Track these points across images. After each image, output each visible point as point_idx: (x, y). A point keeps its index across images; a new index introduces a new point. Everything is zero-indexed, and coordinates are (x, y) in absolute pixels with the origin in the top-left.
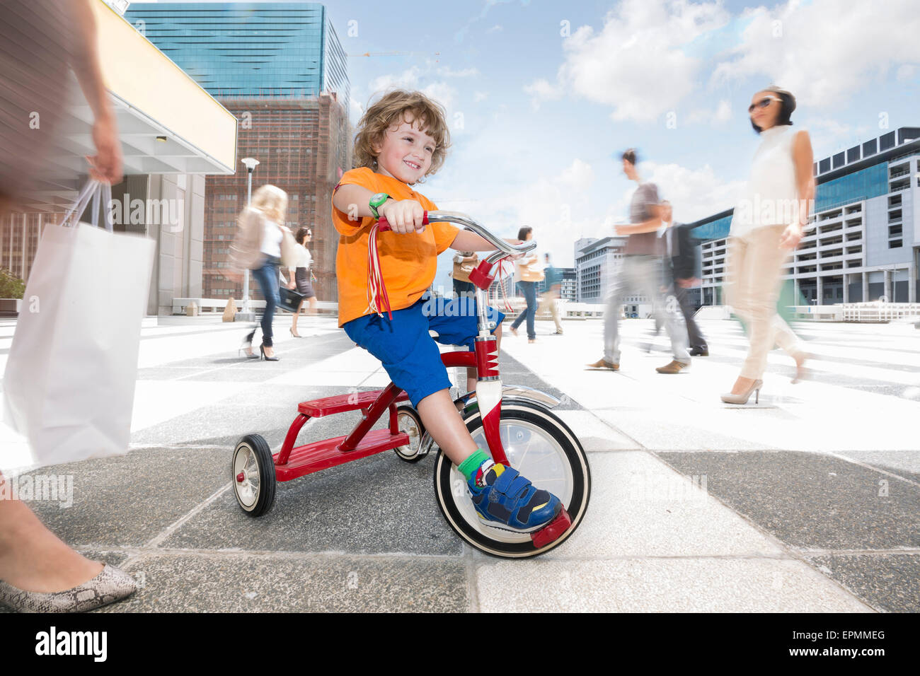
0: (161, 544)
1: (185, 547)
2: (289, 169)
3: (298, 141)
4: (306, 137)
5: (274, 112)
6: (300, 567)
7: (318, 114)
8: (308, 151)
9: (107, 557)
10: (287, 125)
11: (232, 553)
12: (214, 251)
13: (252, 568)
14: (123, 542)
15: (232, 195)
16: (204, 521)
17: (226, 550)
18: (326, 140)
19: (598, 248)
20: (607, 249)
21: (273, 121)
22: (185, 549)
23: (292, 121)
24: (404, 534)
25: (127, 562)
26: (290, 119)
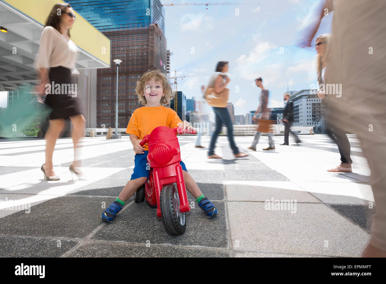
0: (91, 238)
1: (101, 239)
2: (135, 63)
3: (139, 49)
4: (143, 47)
5: (128, 36)
6: (151, 250)
7: (149, 35)
8: (144, 54)
9: (70, 242)
10: (134, 42)
11: (121, 243)
12: (101, 105)
13: (131, 249)
14: (76, 236)
15: (109, 77)
16: (108, 229)
17: (118, 241)
18: (153, 48)
19: (297, 96)
20: (302, 96)
21: (127, 40)
22: (101, 240)
23: (136, 40)
24: (199, 238)
25: (78, 245)
26: (135, 39)
